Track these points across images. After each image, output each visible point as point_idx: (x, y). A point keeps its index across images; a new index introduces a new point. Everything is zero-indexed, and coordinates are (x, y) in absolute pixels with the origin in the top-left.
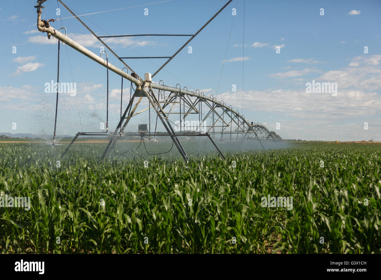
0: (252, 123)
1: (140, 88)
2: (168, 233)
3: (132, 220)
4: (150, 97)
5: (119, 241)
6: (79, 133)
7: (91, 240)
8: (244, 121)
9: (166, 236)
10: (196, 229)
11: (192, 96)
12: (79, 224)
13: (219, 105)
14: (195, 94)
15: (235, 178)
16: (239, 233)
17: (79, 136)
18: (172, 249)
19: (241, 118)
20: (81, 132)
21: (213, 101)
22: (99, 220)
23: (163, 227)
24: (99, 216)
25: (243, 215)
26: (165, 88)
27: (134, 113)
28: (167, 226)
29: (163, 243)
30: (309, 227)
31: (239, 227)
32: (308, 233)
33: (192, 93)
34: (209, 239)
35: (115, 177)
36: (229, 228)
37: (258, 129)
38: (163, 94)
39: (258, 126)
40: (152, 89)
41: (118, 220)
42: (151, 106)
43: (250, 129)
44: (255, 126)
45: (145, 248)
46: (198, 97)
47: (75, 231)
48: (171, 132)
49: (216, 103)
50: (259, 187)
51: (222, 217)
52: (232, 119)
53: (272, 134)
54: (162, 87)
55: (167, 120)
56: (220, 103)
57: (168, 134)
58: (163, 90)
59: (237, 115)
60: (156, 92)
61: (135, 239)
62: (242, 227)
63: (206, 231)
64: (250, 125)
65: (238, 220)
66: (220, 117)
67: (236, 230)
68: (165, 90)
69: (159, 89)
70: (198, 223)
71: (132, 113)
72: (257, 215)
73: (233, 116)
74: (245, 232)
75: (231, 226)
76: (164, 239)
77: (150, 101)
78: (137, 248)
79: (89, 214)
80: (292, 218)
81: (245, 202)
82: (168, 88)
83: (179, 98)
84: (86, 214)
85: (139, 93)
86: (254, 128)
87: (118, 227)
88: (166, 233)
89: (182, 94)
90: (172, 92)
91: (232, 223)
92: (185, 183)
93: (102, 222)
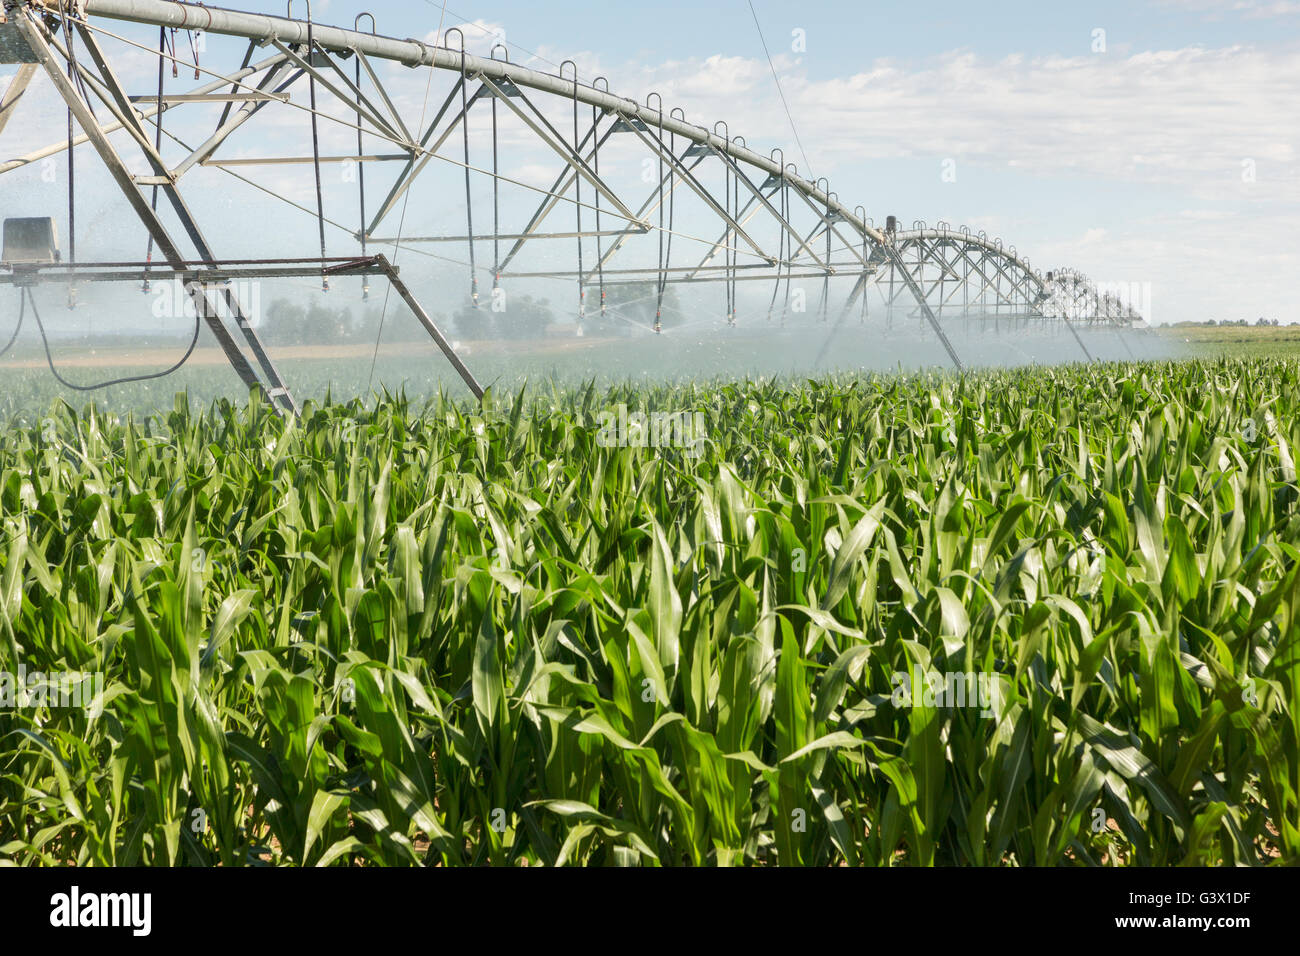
0: (891, 221)
8: (836, 214)
14: (436, 54)
26: (196, 15)
33: (409, 50)
39: (944, 242)
46: (464, 72)
49: (605, 109)
54: (170, 12)
55: (170, 189)
56: (634, 107)
57: (169, 268)
58: (182, 25)
59: (778, 179)
64: (880, 237)
82: (219, 17)
90: (256, 39)
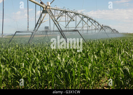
0: (103, 25)
1: (45, 9)
2: (53, 77)
3: (35, 71)
4: (50, 14)
5: (30, 82)
6: (17, 31)
7: (17, 81)
8: (99, 24)
9: (52, 78)
10: (66, 74)
11: (71, 13)
12: (11, 74)
13: (85, 17)
14: (73, 12)
15: (88, 51)
16: (87, 76)
17: (17, 33)
18: (55, 85)
19: (97, 22)
20: (18, 31)
21: (82, 15)
22: (20, 71)
23: (50, 74)
24: (20, 70)
25: (89, 68)
26: (58, 9)
27: (43, 22)
28: (52, 74)
29: (50, 81)
30: (119, 72)
31: (87, 73)
32: (119, 75)
33: (71, 11)
34: (72, 79)
35: (31, 52)
36: (82, 74)
37: (106, 28)
38: (57, 12)
39: (106, 27)
40: (51, 10)
41: (29, 72)
42: (51, 18)
43: (102, 28)
44: (104, 27)
45: (42, 85)
46: (75, 13)
47: (9, 77)
48: (60, 30)
49: (84, 16)
50: (99, 55)
51: (78, 69)
52: (92, 24)
53: (113, 30)
54: (56, 9)
55: (58, 24)
58: (57, 10)
59: (95, 22)
60: (53, 11)
61: (37, 80)
62: (89, 73)
63: (71, 75)
65: (87, 70)
66: (86, 23)
67: (86, 75)
68: (58, 10)
69: (55, 10)
70: (67, 72)
71: (42, 21)
72: (97, 67)
73: (93, 22)
74: (90, 76)
75: (83, 73)
76: (51, 80)
77: (50, 16)
78: (38, 85)
79: (15, 69)
80: (112, 68)
81: (90, 62)
82: (59, 9)
83: (65, 14)
84: (14, 69)
85: (44, 12)
86: (104, 28)
87: (29, 75)
88: (52, 77)
89: (66, 12)
90: (61, 11)
91: (84, 72)
92: (63, 54)
93: (21, 72)
